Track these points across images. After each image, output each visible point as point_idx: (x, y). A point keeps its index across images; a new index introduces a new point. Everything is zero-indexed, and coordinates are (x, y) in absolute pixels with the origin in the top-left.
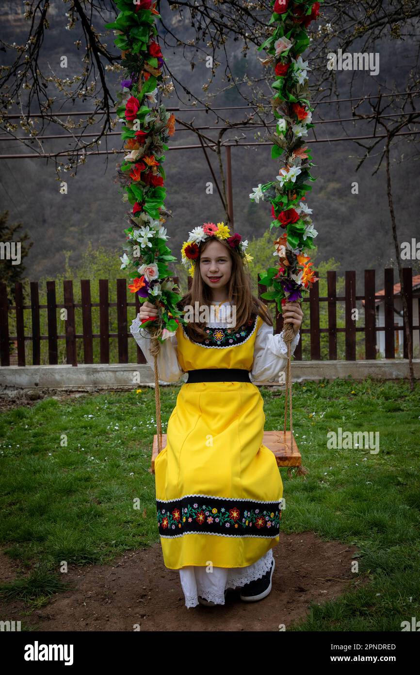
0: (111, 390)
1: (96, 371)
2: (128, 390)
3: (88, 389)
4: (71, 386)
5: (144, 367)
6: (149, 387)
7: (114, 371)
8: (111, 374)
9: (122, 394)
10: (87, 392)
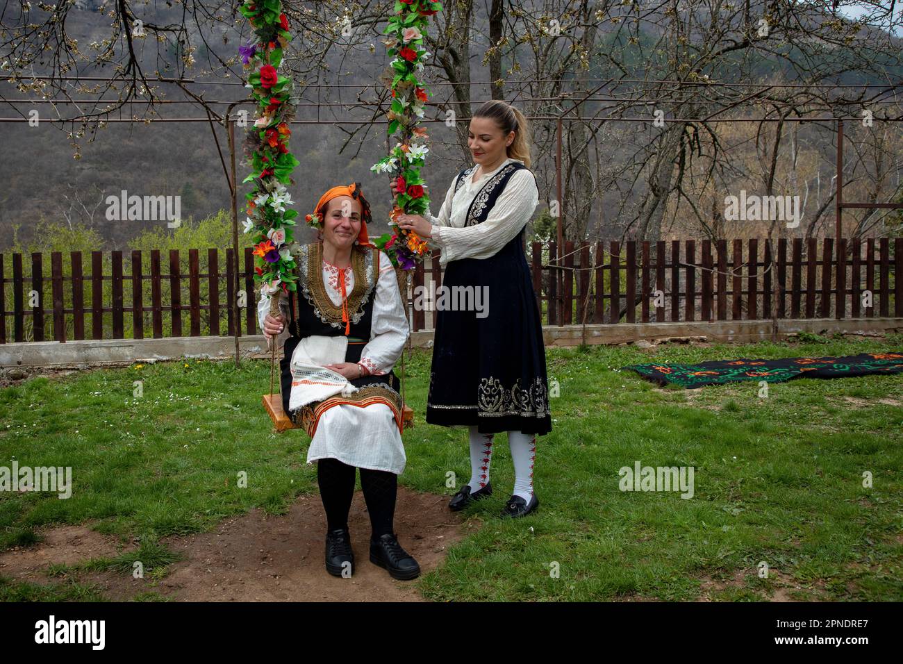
0: (105, 367)
1: (87, 347)
2: (124, 367)
3: (79, 366)
4: (59, 364)
5: (141, 343)
6: (147, 363)
7: (108, 347)
8: (104, 350)
9: (119, 371)
10: (78, 369)
